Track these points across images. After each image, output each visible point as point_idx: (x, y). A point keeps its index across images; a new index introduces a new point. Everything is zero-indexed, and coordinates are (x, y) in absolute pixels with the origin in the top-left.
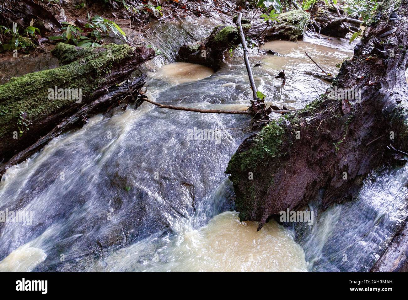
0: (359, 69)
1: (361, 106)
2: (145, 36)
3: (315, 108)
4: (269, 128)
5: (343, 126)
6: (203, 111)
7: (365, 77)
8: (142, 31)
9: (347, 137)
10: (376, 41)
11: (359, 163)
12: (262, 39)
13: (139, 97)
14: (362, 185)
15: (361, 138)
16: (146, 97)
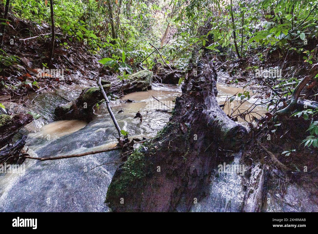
0: (187, 101)
1: (194, 125)
2: (24, 106)
3: (163, 133)
4: (133, 156)
5: (185, 142)
6: (80, 155)
7: (191, 105)
8: (22, 102)
9: (190, 149)
10: (193, 81)
11: (203, 166)
12: (122, 93)
13: (20, 156)
14: (210, 182)
15: (200, 147)
16: (28, 155)
